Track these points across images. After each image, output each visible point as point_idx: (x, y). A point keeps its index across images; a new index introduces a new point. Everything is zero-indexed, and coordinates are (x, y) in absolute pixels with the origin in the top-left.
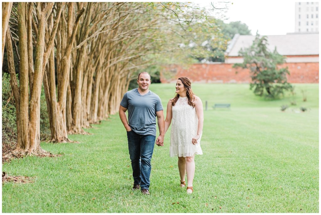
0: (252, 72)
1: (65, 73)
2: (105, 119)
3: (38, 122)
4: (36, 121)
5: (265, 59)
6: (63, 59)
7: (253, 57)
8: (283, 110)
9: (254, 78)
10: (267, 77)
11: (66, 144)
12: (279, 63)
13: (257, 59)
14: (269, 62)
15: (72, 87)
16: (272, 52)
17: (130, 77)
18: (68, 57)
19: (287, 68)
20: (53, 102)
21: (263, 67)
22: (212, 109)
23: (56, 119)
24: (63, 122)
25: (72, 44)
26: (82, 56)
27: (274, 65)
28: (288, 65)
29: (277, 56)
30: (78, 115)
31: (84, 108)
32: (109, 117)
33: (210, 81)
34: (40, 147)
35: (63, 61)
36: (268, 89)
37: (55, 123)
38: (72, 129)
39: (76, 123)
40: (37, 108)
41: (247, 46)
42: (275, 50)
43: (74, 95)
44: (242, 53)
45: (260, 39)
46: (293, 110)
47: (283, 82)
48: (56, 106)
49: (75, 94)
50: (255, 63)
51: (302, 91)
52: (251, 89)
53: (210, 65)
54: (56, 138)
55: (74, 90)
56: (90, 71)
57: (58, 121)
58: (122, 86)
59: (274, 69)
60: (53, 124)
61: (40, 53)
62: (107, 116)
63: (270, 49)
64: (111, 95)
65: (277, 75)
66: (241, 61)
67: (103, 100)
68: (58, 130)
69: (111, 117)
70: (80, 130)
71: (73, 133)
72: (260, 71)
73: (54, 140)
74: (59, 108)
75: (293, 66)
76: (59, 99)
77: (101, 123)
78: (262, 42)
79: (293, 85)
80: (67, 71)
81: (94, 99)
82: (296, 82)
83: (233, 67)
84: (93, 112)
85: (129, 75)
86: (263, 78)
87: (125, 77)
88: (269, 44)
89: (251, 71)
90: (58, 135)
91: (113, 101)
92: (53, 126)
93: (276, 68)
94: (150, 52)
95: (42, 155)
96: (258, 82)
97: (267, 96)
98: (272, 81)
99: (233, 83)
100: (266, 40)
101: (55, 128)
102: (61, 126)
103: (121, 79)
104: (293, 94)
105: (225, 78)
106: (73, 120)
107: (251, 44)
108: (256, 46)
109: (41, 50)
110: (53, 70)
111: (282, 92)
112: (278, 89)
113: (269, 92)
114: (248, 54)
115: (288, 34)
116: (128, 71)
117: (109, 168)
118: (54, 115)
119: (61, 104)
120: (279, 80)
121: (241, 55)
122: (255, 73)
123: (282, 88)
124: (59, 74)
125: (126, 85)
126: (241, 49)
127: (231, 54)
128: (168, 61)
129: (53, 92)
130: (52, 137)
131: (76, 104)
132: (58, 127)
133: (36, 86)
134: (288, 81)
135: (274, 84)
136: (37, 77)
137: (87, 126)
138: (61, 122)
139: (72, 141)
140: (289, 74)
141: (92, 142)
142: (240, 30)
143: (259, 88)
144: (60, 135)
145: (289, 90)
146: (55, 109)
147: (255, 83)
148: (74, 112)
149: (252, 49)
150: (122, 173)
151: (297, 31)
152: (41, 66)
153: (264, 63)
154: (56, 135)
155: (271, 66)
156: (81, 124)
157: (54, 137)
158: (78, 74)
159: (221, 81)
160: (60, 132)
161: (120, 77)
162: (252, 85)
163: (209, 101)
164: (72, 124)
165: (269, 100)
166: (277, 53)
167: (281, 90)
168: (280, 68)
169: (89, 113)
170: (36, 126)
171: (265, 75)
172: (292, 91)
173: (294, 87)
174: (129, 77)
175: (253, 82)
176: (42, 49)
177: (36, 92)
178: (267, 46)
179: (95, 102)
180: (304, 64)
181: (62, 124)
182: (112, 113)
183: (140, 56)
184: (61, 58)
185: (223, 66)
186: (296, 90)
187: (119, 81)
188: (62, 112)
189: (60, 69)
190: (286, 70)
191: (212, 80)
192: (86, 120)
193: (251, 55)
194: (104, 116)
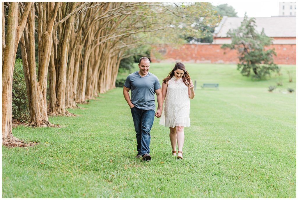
0: (240, 53)
1: (46, 49)
2: (94, 99)
3: (9, 106)
4: (7, 104)
5: (252, 40)
6: (45, 35)
7: (241, 38)
8: (271, 90)
9: (241, 59)
10: (254, 58)
11: (45, 129)
12: (266, 45)
13: (245, 40)
14: (257, 43)
15: (57, 65)
16: (260, 33)
17: (121, 55)
18: (49, 33)
19: (274, 49)
20: (32, 82)
21: (250, 48)
22: (200, 88)
23: (35, 100)
24: (43, 103)
25: (54, 18)
26: (67, 33)
27: (261, 47)
28: (274, 47)
29: (265, 38)
30: (63, 95)
31: (70, 87)
32: (98, 96)
33: (198, 61)
34: (11, 135)
35: (44, 37)
36: (255, 70)
37: (35, 104)
38: (56, 110)
39: (60, 104)
40: (8, 89)
41: (236, 28)
42: (263, 32)
43: (59, 74)
44: (230, 34)
45: (248, 21)
46: (280, 91)
47: (269, 63)
48: (36, 86)
49: (60, 72)
50: (243, 43)
51: (288, 73)
52: (238, 69)
53: (199, 45)
54: (35, 121)
55: (59, 69)
56: (77, 49)
57: (38, 102)
58: (113, 64)
59: (261, 50)
60: (32, 106)
61: (12, 25)
62: (96, 94)
63: (258, 30)
64: (101, 74)
65: (264, 56)
66: (229, 42)
67: (92, 79)
68: (38, 112)
69: (100, 96)
70: (64, 111)
71: (57, 115)
72: (247, 52)
73: (33, 123)
74: (39, 89)
75: (279, 47)
76: (39, 79)
77: (89, 103)
78: (250, 23)
79: (279, 66)
80: (48, 48)
81: (82, 77)
82: (282, 63)
83: (222, 48)
84: (81, 91)
85: (120, 54)
86: (251, 58)
87: (116, 55)
88: (256, 26)
89: (238, 52)
90: (38, 118)
91: (103, 79)
92: (32, 108)
93: (263, 49)
94: (140, 30)
95: (13, 144)
96: (245, 63)
97: (254, 76)
98: (258, 62)
99: (221, 63)
100: (254, 22)
101: (34, 110)
102: (41, 108)
103: (112, 58)
104: (279, 75)
105: (213, 58)
106: (57, 100)
107: (239, 25)
108: (244, 27)
109: (13, 23)
110: (33, 46)
111: (269, 73)
112: (265, 70)
113: (255, 72)
114: (236, 35)
115: (272, 17)
116: (119, 50)
117: (87, 164)
118: (33, 96)
119: (42, 83)
120: (266, 61)
121: (229, 36)
122: (243, 54)
123: (268, 68)
124: (40, 50)
125: (117, 64)
126: (230, 30)
127: (219, 36)
128: (158, 41)
129: (32, 71)
130: (31, 119)
131: (60, 83)
132: (38, 109)
133: (7, 64)
134: (274, 63)
135: (261, 65)
136: (8, 54)
137: (73, 107)
138: (41, 104)
139: (54, 125)
140: (275, 55)
141: (75, 127)
142: (227, 12)
143: (247, 68)
144: (39, 118)
145: (275, 70)
146: (35, 90)
147: (243, 64)
148: (59, 91)
149: (240, 30)
150: (102, 172)
151: (281, 15)
152: (13, 41)
153: (251, 44)
154: (36, 118)
155: (258, 47)
156: (66, 104)
157: (33, 120)
158: (63, 51)
159: (209, 61)
160: (40, 115)
161: (110, 56)
162: (239, 66)
163: (197, 81)
164: (56, 105)
165: (255, 80)
166: (265, 34)
167: (267, 71)
168: (267, 49)
169: (76, 93)
170: (7, 110)
171: (252, 56)
172: (278, 72)
173: (281, 67)
174: (119, 56)
175: (241, 63)
176: (15, 21)
177: (6, 71)
178: (255, 27)
179: (83, 81)
180: (290, 46)
181: (42, 106)
182: (101, 91)
183: (130, 35)
184: (42, 34)
185: (211, 47)
186: (282, 71)
187: (110, 60)
188: (43, 92)
189: (41, 45)
190: (272, 52)
191: (201, 60)
192: (73, 99)
193: (239, 36)
194: (93, 95)
